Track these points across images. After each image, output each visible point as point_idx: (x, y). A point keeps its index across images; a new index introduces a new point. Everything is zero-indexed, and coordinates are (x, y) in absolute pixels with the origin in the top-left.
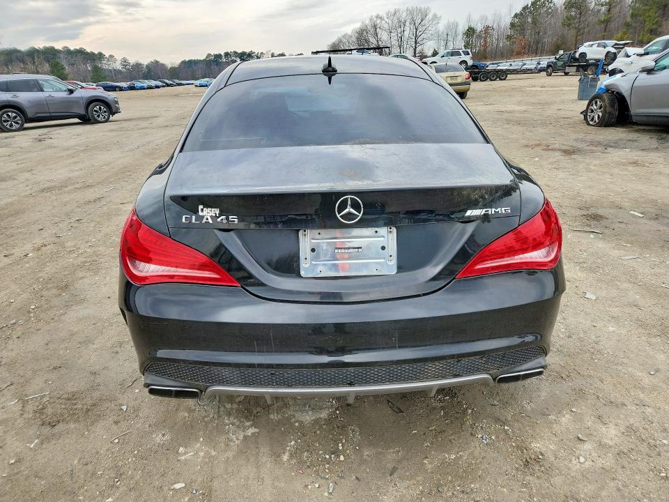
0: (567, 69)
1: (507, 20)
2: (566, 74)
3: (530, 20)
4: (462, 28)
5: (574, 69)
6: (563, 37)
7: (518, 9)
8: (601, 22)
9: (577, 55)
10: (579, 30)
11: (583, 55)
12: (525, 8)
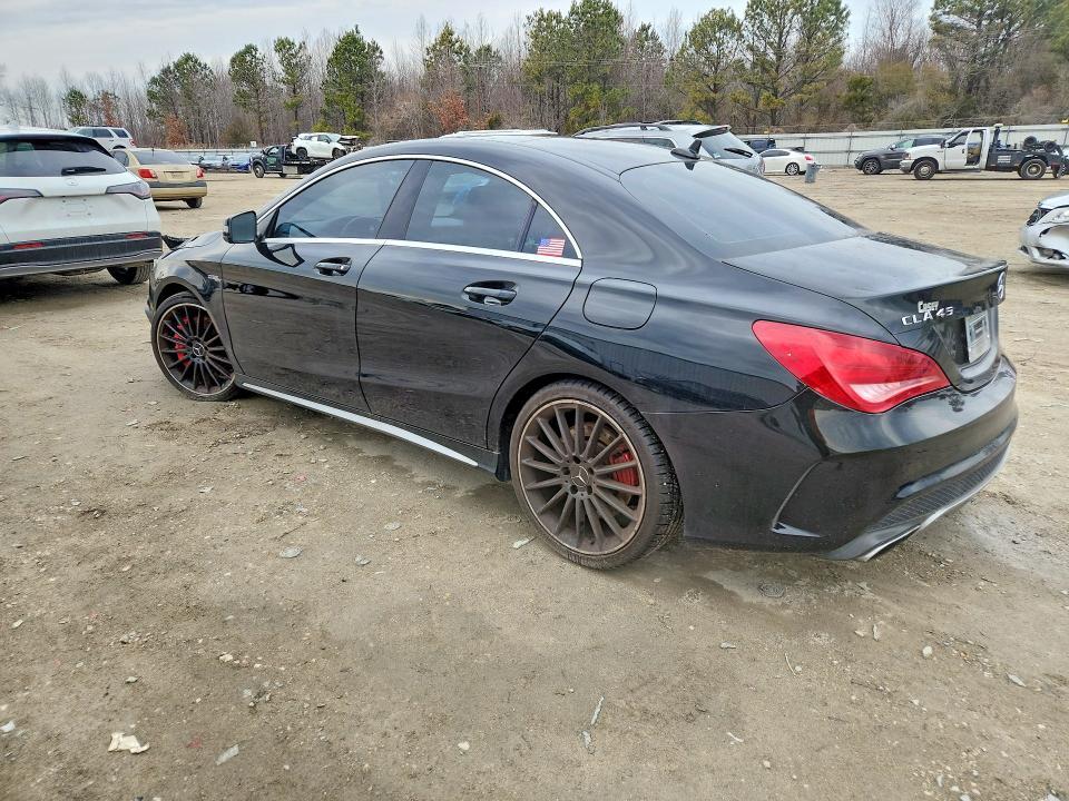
0: (285, 170)
1: (140, 86)
2: (283, 176)
3: (178, 91)
4: (56, 89)
5: (295, 170)
6: (240, 122)
7: (155, 72)
8: (288, 107)
9: (294, 151)
10: (260, 114)
11: (302, 150)
12: (166, 71)
